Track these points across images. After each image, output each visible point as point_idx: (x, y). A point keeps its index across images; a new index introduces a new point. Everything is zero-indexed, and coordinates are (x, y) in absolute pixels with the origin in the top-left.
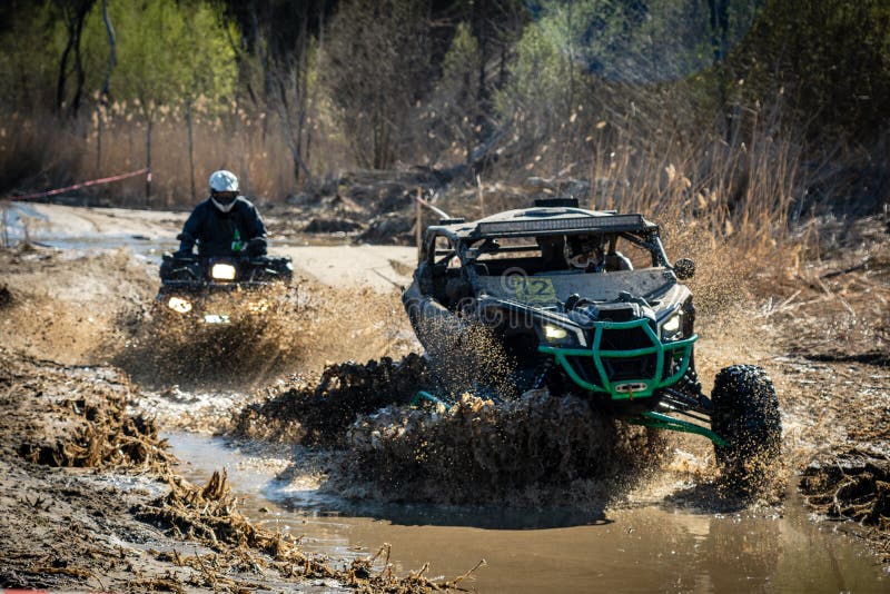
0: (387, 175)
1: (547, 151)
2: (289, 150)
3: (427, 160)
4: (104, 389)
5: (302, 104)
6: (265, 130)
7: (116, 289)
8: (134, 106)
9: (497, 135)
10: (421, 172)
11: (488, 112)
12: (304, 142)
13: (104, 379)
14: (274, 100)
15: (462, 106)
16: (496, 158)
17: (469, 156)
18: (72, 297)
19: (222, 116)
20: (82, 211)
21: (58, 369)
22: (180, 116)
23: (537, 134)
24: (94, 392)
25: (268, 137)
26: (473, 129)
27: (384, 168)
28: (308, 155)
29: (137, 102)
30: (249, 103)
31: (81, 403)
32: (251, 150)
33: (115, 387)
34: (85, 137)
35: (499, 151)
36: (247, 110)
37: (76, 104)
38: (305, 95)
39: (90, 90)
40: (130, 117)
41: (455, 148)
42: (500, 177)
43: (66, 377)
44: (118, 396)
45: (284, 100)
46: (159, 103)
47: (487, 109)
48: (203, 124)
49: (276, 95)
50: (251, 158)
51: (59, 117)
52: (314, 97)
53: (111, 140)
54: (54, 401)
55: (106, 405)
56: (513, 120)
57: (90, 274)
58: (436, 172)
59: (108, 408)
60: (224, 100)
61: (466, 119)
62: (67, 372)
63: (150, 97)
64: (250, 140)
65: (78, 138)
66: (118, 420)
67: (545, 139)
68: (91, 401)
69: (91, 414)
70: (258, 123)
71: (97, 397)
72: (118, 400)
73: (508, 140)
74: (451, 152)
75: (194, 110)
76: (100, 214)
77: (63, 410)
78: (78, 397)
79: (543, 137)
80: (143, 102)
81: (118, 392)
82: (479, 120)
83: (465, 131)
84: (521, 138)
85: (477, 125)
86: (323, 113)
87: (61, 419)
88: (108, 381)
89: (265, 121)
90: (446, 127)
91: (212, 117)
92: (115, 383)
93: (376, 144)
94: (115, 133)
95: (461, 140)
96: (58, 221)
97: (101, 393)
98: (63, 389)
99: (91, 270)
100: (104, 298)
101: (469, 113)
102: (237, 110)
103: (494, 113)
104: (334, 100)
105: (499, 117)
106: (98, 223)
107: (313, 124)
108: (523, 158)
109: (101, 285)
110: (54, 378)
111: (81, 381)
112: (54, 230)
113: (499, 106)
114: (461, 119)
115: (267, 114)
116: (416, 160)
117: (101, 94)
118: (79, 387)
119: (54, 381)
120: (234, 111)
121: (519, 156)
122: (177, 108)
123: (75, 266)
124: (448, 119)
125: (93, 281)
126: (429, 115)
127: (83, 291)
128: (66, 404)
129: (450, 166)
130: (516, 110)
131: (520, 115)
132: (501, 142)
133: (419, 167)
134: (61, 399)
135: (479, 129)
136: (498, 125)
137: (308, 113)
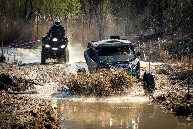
0: (129, 38)
1: (180, 29)
2: (98, 30)
3: (142, 33)
4: (39, 107)
5: (102, 15)
6: (90, 24)
7: (43, 75)
8: (48, 17)
9: (164, 25)
10: (140, 37)
11: (161, 17)
12: (102, 28)
13: (39, 104)
14: (93, 14)
15: (153, 16)
16: (164, 32)
17: (155, 31)
18: (29, 78)
19: (76, 20)
20: (32, 50)
21: (24, 101)
22: (63, 20)
23: (177, 24)
24: (36, 108)
25: (91, 26)
26: (156, 23)
27: (128, 36)
28: (104, 32)
29: (50, 15)
30: (85, 15)
31: (32, 112)
32: (86, 30)
33: (42, 107)
34: (33, 27)
35: (165, 30)
36: (84, 18)
37: (30, 16)
38: (103, 13)
39: (35, 12)
40: (47, 20)
41: (151, 29)
42: (165, 38)
43: (27, 103)
44: (43, 109)
45: (96, 14)
46: (56, 16)
47: (161, 16)
48: (70, 22)
49: (93, 12)
50: (86, 33)
51: (25, 20)
52: (105, 13)
53: (41, 27)
54: (23, 111)
55: (40, 112)
56: (169, 20)
57: (35, 70)
58: (145, 36)
59: (40, 113)
60: (77, 14)
61: (154, 20)
62: (27, 102)
63: (53, 14)
64: (85, 27)
65: (31, 27)
66: (43, 117)
67: (180, 26)
68: (35, 111)
69: (35, 115)
70: (87, 22)
71: (37, 110)
72: (43, 111)
73: (168, 26)
74: (150, 30)
75: (68, 18)
76: (38, 51)
77: (26, 114)
78: (31, 110)
79: (179, 25)
80: (51, 15)
81: (43, 108)
82: (159, 20)
83: (154, 23)
84: (172, 25)
85: (158, 22)
86: (109, 18)
87: (25, 117)
88: (40, 105)
89: (90, 21)
90: (148, 22)
91: (73, 20)
92: (43, 105)
93: (125, 28)
94: (42, 25)
95: (153, 26)
96: (25, 54)
97: (38, 109)
98: (26, 107)
99: (35, 69)
100: (39, 78)
101: (155, 18)
102: (81, 18)
103: (163, 18)
104: (112, 14)
105: (165, 19)
106: (37, 54)
107: (105, 22)
108: (173, 32)
109: (38, 74)
110: (23, 104)
111: (32, 105)
112: (23, 56)
113: (165, 15)
114: (153, 20)
115: (90, 18)
116: (138, 33)
117: (38, 13)
118: (31, 107)
119: (23, 105)
120: (80, 18)
121: (172, 31)
122: (62, 17)
123: (30, 68)
124: (148, 20)
125: (36, 73)
126: (143, 18)
127: (32, 76)
128: (27, 112)
129: (149, 35)
130: (170, 16)
131: (172, 18)
132: (166, 27)
133: (139, 35)
134: (25, 110)
135: (158, 23)
136: (165, 21)
137: (104, 18)
